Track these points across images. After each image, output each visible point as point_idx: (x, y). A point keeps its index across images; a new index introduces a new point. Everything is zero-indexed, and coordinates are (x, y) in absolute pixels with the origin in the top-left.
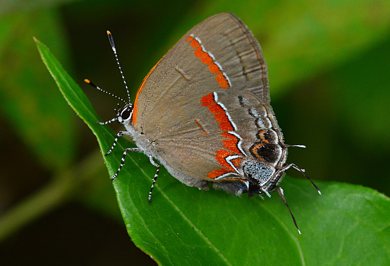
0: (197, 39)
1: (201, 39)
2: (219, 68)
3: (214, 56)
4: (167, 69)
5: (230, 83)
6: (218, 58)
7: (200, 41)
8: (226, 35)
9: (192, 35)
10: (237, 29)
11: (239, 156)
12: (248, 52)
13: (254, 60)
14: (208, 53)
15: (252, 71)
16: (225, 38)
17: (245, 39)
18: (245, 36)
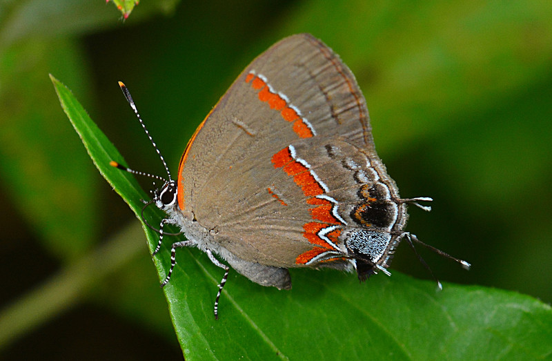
0: (260, 76)
1: (266, 76)
2: (296, 113)
3: (288, 97)
4: (222, 124)
5: (314, 131)
6: (293, 98)
7: (265, 79)
8: (303, 65)
9: (253, 72)
10: (317, 55)
11: (337, 227)
12: (336, 85)
13: (346, 94)
14: (278, 95)
15: (345, 111)
16: (301, 69)
17: (329, 67)
18: (330, 63)
